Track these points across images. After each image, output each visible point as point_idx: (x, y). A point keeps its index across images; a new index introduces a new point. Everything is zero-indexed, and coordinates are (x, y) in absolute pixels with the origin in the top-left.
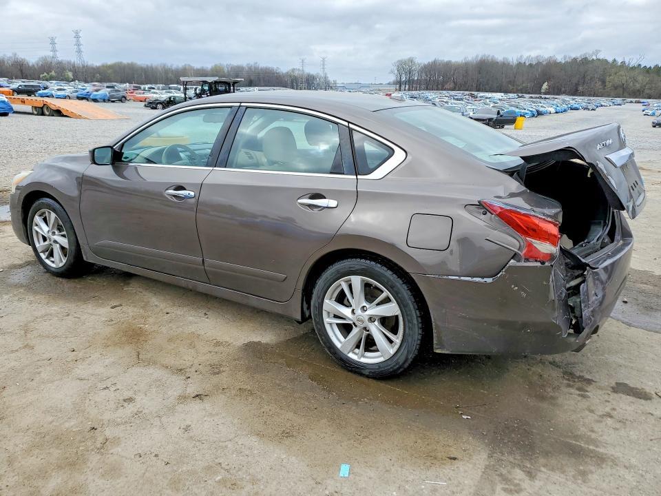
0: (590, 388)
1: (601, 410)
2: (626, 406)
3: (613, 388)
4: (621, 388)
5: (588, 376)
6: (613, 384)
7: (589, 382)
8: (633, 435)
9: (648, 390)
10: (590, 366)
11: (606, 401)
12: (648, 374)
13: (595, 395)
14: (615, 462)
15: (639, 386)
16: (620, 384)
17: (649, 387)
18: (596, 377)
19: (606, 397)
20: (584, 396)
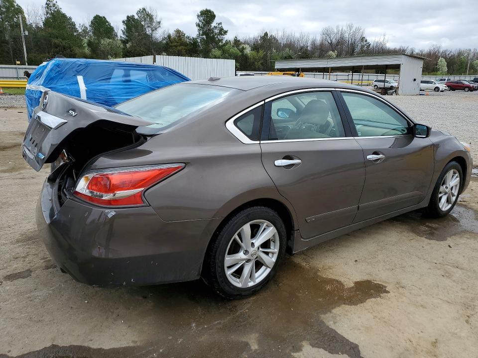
0: (44, 265)
1: (30, 258)
2: (18, 266)
3: (31, 272)
4: (26, 274)
5: (51, 270)
6: (32, 274)
7: (47, 268)
8: (8, 256)
9: (9, 282)
10: (55, 277)
11: (30, 263)
12: (12, 294)
13: (39, 262)
14: (12, 243)
15: (15, 282)
16: (28, 276)
17: (8, 286)
18: (46, 272)
19: (32, 265)
20: (44, 258)
